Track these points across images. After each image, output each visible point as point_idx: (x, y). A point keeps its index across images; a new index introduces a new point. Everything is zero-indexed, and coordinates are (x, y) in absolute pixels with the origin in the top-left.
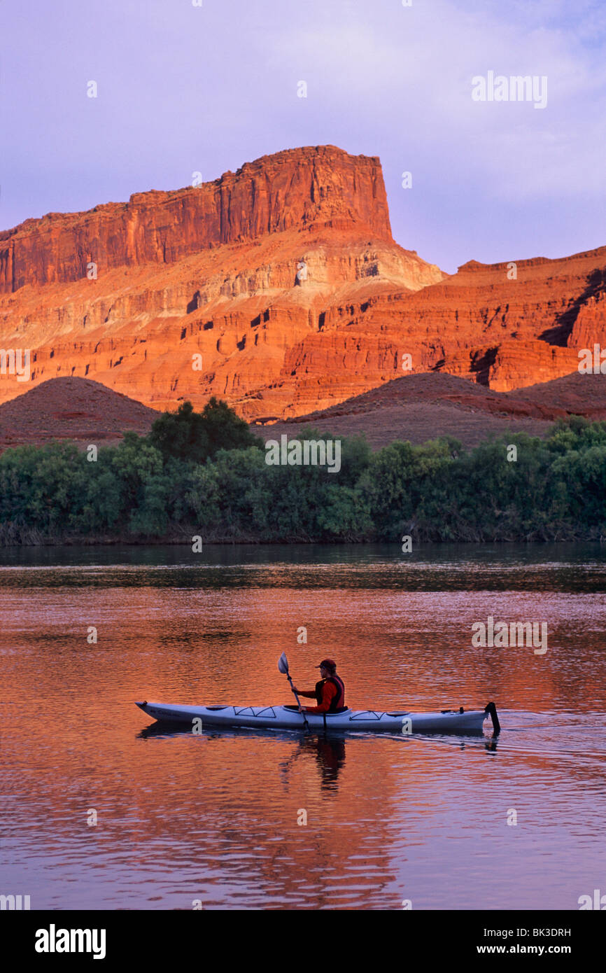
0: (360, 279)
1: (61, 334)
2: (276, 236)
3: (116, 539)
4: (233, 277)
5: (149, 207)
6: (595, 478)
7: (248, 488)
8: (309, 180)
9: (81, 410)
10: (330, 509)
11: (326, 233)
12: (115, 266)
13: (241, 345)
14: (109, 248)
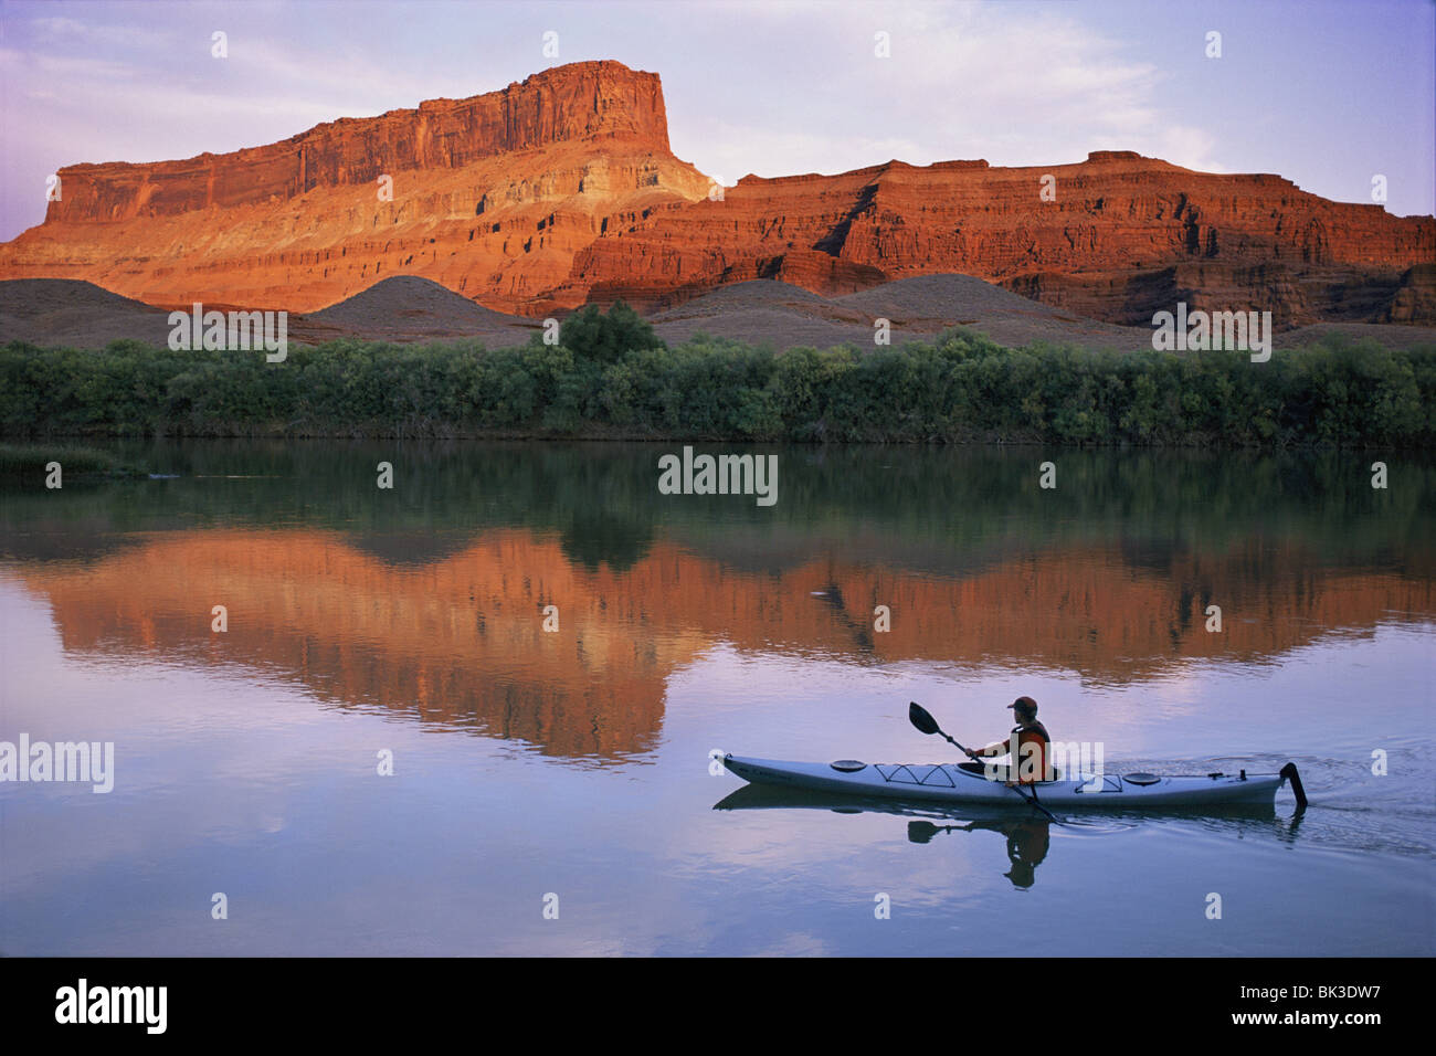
0: (641, 188)
1: (351, 233)
2: (560, 145)
3: (528, 435)
4: (519, 183)
5: (437, 114)
6: (992, 385)
7: (661, 389)
8: (593, 92)
9: (421, 308)
10: (741, 409)
11: (608, 143)
12: (405, 169)
13: (527, 247)
14: (398, 153)
